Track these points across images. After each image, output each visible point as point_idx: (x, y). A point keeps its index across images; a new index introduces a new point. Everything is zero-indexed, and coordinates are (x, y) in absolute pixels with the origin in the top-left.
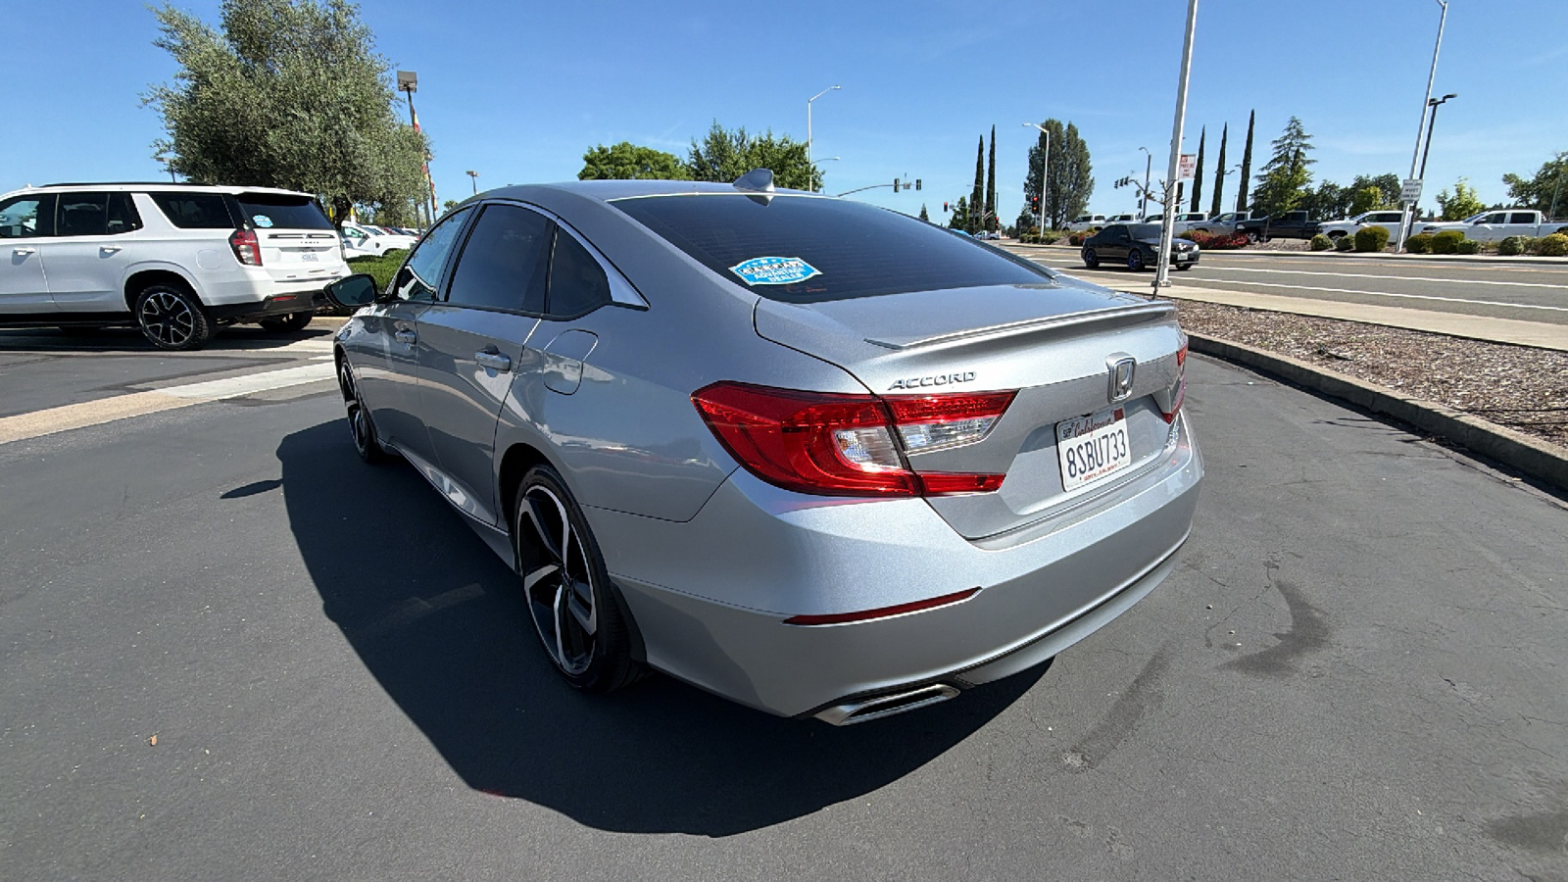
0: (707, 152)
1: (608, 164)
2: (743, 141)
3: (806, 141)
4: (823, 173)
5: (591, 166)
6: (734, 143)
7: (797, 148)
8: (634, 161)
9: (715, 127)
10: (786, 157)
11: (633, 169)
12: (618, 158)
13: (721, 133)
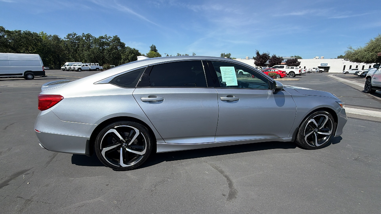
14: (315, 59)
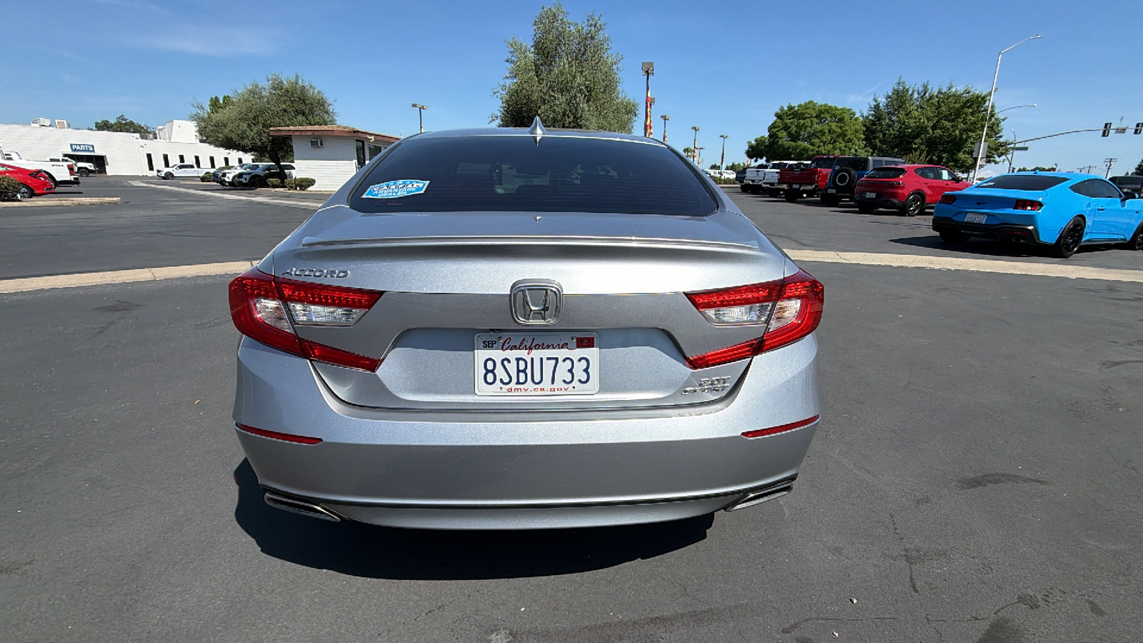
0: (887, 105)
1: (793, 118)
2: (925, 94)
3: (989, 91)
4: (1004, 120)
5: (779, 120)
6: (916, 96)
7: (978, 97)
8: (814, 115)
9: (899, 83)
10: (963, 107)
11: (811, 121)
12: (802, 113)
13: (904, 88)
14: (37, 125)
